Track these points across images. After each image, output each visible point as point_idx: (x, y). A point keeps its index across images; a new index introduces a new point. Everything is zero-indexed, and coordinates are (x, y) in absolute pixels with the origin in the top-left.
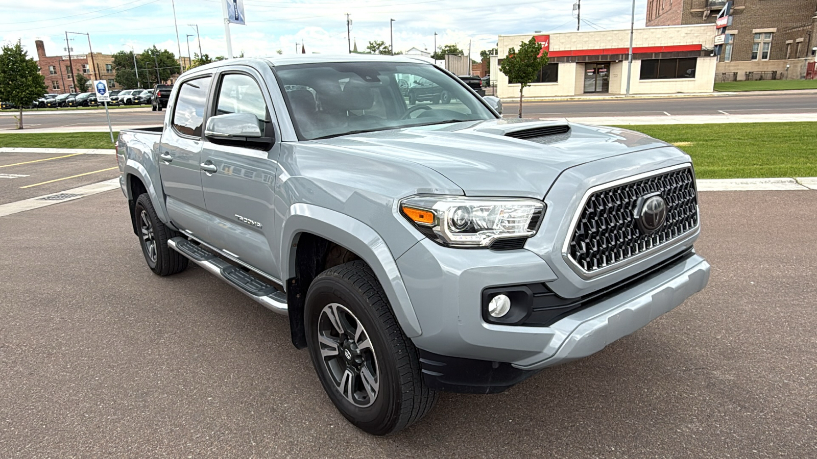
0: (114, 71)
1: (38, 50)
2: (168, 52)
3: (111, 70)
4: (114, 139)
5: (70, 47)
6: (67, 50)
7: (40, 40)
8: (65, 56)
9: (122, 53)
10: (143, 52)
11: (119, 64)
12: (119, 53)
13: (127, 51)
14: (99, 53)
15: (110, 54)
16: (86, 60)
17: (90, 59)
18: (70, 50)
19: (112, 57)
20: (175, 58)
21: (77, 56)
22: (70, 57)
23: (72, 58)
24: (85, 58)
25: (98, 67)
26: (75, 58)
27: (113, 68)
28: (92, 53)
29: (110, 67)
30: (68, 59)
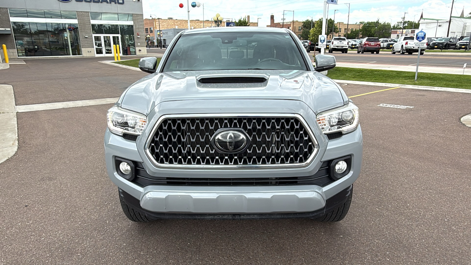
0: (302, 30)
1: (271, 20)
2: (331, 20)
3: (301, 30)
5: (284, 18)
6: (283, 19)
7: (273, 15)
8: (281, 23)
9: (308, 21)
10: (319, 20)
11: (305, 26)
12: (306, 21)
13: (310, 19)
14: (296, 21)
15: (302, 21)
16: (290, 24)
17: (292, 24)
18: (284, 19)
19: (302, 23)
20: (335, 23)
21: (287, 23)
22: (283, 23)
23: (284, 24)
24: (290, 23)
25: (295, 28)
26: (286, 24)
27: (302, 29)
28: (293, 21)
29: (300, 28)
30: (282, 24)
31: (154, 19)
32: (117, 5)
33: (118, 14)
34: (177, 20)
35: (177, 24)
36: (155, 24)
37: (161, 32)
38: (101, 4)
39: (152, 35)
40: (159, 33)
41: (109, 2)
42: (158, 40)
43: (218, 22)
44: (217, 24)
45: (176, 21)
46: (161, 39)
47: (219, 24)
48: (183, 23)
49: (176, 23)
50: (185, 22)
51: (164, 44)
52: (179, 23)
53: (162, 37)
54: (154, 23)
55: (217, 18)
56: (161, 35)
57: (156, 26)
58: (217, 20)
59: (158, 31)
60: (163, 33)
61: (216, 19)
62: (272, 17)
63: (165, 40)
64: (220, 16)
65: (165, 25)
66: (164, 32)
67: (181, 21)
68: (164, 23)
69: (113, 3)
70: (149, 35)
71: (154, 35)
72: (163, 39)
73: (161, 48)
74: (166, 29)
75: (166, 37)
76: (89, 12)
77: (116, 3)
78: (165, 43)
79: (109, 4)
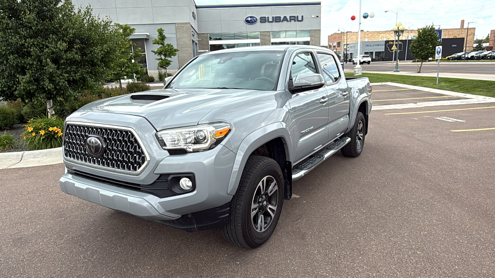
4: (438, 82)
31: (343, 33)
32: (297, 22)
33: (296, 31)
34: (368, 31)
35: (368, 36)
36: (343, 38)
37: (348, 46)
38: (282, 23)
39: (340, 49)
40: (345, 47)
41: (289, 20)
42: (344, 54)
43: (399, 32)
44: (398, 34)
45: (367, 33)
46: (347, 53)
47: (400, 34)
48: (375, 34)
49: (366, 36)
50: (377, 34)
51: (351, 59)
52: (370, 35)
53: (348, 51)
54: (343, 36)
55: (398, 28)
56: (348, 49)
57: (344, 40)
58: (398, 30)
59: (345, 45)
60: (351, 47)
61: (396, 29)
62: (463, 22)
63: (351, 54)
64: (401, 25)
65: (354, 39)
66: (352, 45)
67: (372, 33)
68: (354, 36)
69: (293, 21)
70: (336, 50)
71: (341, 49)
72: (350, 53)
73: (346, 63)
74: (355, 42)
75: (354, 51)
76: (270, 32)
77: (295, 21)
78: (352, 57)
79: (289, 22)
